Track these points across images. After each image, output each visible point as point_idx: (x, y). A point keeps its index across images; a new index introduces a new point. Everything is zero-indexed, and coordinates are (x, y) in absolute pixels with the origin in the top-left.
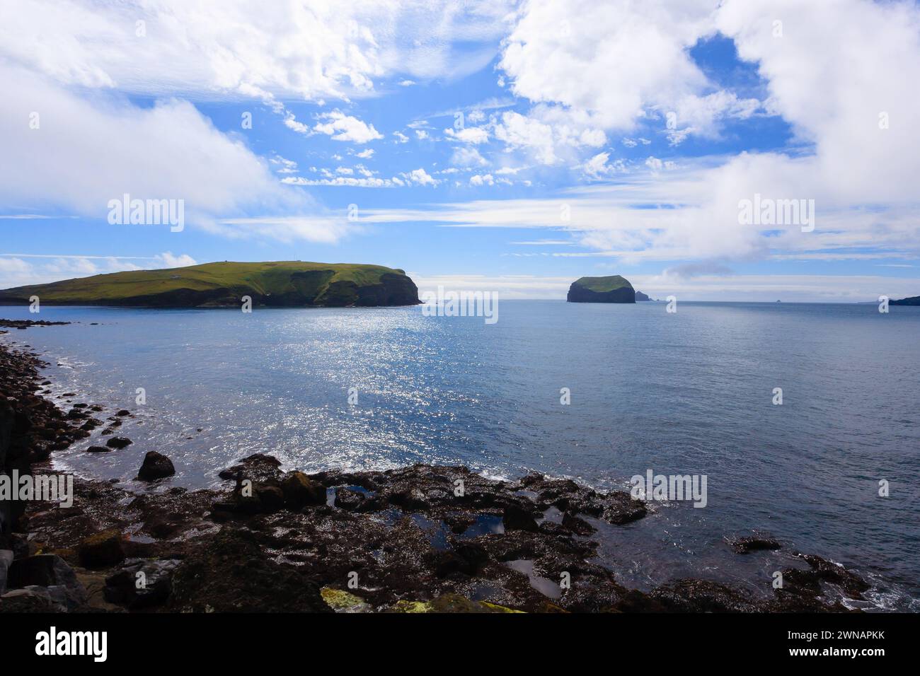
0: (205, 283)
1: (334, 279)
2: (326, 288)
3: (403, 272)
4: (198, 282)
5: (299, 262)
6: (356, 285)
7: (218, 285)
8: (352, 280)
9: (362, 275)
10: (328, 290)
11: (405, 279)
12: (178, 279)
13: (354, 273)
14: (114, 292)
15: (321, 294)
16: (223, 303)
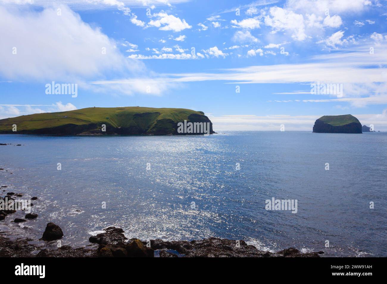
0: (82, 120)
1: (160, 118)
2: (155, 124)
3: (203, 113)
4: (78, 120)
5: (138, 107)
6: (173, 121)
7: (90, 122)
8: (170, 118)
9: (177, 116)
10: (155, 125)
11: (204, 118)
12: (67, 118)
13: (172, 114)
14: (31, 126)
15: (152, 127)
16: (93, 132)
